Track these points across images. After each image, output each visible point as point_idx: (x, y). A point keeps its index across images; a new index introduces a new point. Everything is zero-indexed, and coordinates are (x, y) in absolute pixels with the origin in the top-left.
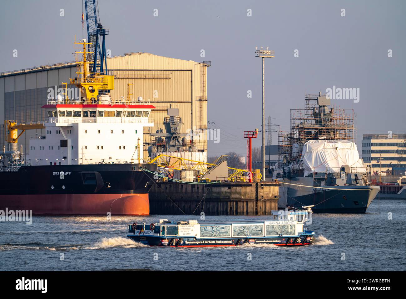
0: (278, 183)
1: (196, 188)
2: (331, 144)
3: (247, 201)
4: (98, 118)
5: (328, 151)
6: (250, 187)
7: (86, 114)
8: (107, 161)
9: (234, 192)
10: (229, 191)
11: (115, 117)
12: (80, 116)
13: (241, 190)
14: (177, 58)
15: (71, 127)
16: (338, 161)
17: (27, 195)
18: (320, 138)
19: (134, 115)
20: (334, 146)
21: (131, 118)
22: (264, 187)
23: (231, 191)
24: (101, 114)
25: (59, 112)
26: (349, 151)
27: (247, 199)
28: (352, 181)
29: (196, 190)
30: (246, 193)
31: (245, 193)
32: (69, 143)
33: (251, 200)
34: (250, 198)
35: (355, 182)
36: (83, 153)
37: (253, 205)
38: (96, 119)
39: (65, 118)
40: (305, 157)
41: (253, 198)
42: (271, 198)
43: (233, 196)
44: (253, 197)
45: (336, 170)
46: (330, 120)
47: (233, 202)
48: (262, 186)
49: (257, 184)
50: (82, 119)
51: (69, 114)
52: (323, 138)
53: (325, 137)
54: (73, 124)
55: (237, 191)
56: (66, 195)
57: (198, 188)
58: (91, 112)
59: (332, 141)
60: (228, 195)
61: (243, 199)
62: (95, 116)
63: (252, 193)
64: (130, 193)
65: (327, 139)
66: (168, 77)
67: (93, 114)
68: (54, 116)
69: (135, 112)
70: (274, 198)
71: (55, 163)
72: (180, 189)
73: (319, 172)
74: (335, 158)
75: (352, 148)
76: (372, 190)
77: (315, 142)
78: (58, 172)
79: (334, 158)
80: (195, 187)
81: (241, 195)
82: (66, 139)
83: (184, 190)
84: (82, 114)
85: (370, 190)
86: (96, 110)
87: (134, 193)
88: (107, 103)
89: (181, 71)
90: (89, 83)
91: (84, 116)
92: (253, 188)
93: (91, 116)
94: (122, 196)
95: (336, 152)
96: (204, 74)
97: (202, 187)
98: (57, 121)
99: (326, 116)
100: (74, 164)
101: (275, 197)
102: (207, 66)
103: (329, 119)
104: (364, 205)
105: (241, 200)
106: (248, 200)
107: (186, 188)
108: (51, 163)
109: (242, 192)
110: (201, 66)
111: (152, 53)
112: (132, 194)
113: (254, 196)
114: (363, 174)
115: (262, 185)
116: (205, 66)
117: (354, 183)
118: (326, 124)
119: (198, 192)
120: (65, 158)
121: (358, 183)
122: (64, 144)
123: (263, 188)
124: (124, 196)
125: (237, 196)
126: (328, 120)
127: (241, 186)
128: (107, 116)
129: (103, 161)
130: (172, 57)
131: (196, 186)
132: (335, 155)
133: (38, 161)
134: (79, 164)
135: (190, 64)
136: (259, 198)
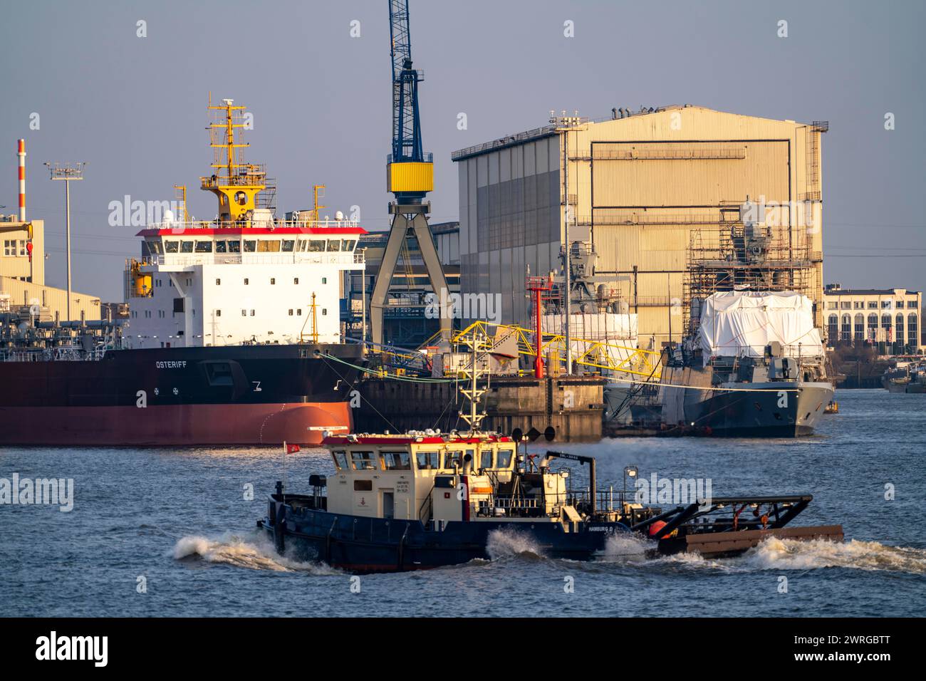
0: (598, 380)
1: (438, 391)
2: (754, 300)
3: (530, 414)
4: (246, 255)
5: (748, 313)
6: (536, 387)
7: (221, 247)
8: (262, 339)
9: (504, 398)
10: (494, 395)
11: (281, 253)
12: (209, 250)
13: (517, 392)
14: (758, 116)
15: (192, 272)
16: (765, 332)
17: (116, 407)
18: (736, 287)
19: (324, 248)
20: (761, 304)
21: (316, 255)
22: (565, 387)
23: (499, 396)
24: (250, 246)
25: (165, 243)
26: (791, 313)
27: (529, 410)
28: (777, 373)
29: (439, 395)
30: (528, 400)
31: (526, 400)
32: (188, 305)
33: (537, 413)
34: (536, 408)
35: (782, 374)
36: (214, 324)
37: (542, 423)
38: (241, 257)
39: (179, 256)
40: (703, 325)
41: (540, 410)
42: (581, 408)
43: (502, 405)
44: (541, 407)
45: (759, 351)
46: (760, 252)
47: (503, 417)
48: (560, 385)
49: (550, 382)
50: (215, 257)
51: (187, 247)
52: (744, 286)
53: (749, 286)
54: (194, 266)
55: (510, 395)
56: (181, 406)
57: (441, 389)
58: (230, 243)
59: (761, 293)
60: (493, 403)
61: (523, 411)
62: (238, 251)
63: (540, 398)
64: (300, 402)
65: (752, 290)
66: (741, 155)
67: (235, 247)
68: (158, 252)
69: (326, 242)
70: (588, 409)
71: (168, 344)
72: (413, 392)
73: (727, 355)
74: (761, 327)
75: (797, 308)
76: (801, 390)
77: (727, 296)
78: (165, 362)
79: (758, 326)
80: (436, 389)
81: (518, 403)
82: (182, 296)
83: (420, 395)
84: (214, 247)
85: (798, 390)
86: (241, 239)
87: (309, 401)
88: (263, 226)
89: (767, 142)
90: (237, 187)
91: (218, 250)
92: (540, 390)
93: (231, 251)
94: (284, 406)
95: (763, 315)
96: (814, 149)
97: (447, 388)
98: (162, 262)
99: (754, 243)
100: (198, 345)
101: (591, 406)
102: (822, 131)
103: (760, 249)
104: (791, 420)
105: (519, 412)
106: (532, 413)
107: (424, 391)
108: (162, 343)
109: (519, 397)
110: (809, 130)
111: (705, 107)
112: (305, 404)
113: (543, 405)
114: (816, 359)
115: (559, 383)
116: (818, 130)
117: (779, 377)
118: (753, 259)
119: (441, 399)
120: (181, 333)
121: (788, 377)
122: (179, 305)
123: (562, 389)
124: (288, 408)
125: (510, 405)
126: (757, 251)
127: (517, 385)
128: (264, 251)
129: (254, 340)
130: (748, 114)
131: (438, 387)
132: (763, 321)
133: (142, 339)
134: (205, 345)
135: (787, 128)
136: (555, 408)
